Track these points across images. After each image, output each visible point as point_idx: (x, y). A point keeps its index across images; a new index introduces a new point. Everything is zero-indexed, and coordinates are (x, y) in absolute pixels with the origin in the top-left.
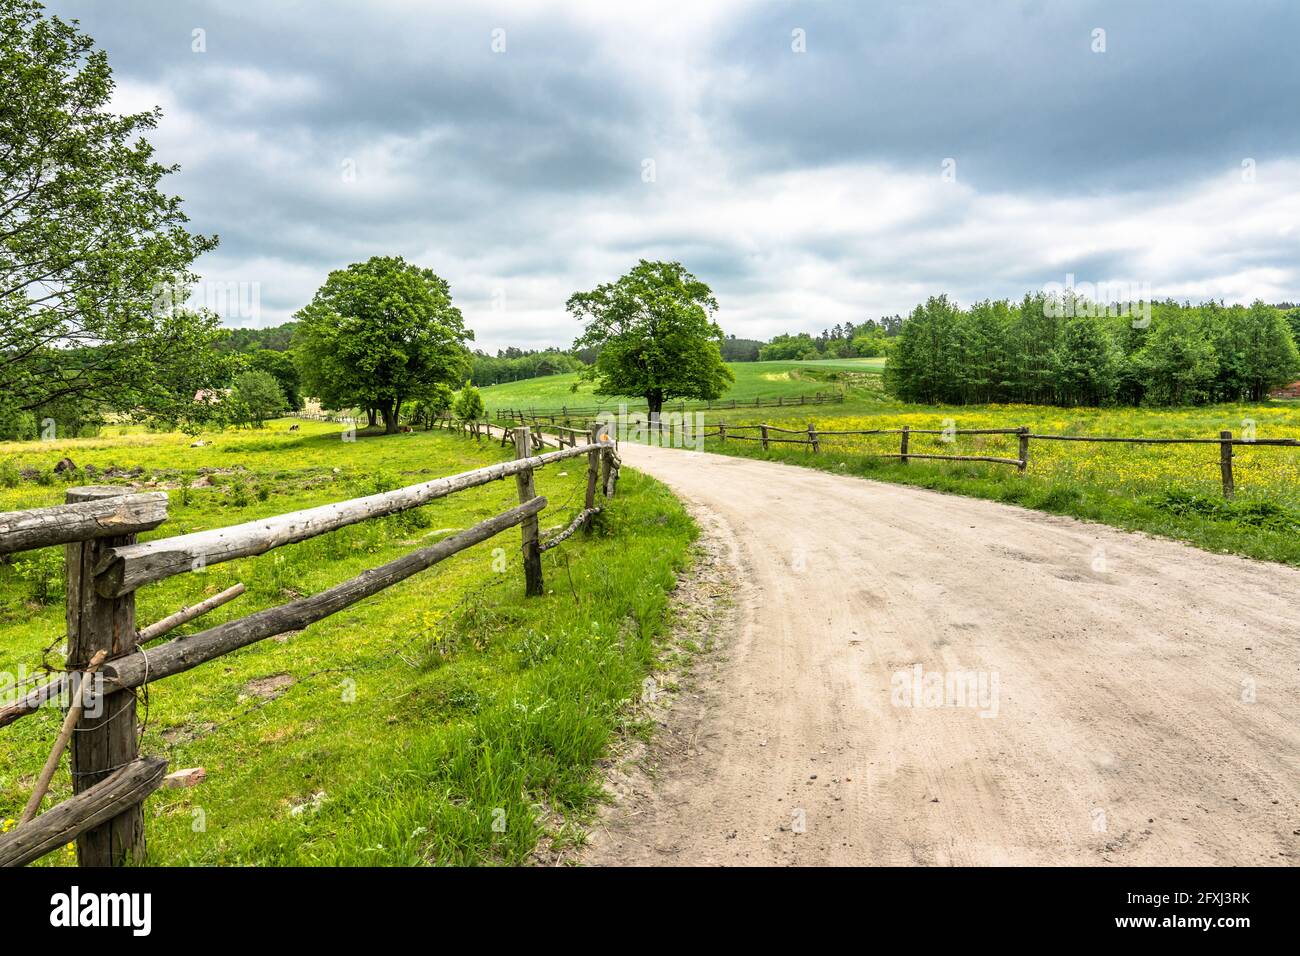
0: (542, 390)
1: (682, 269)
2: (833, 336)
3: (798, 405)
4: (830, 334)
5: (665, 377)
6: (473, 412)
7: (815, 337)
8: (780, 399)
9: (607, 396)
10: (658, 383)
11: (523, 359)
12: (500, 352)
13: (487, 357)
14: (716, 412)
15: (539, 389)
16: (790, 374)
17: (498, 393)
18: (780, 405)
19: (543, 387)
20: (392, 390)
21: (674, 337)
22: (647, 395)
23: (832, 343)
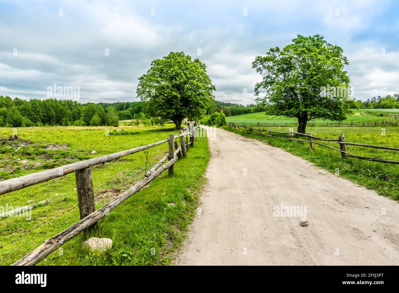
0: (257, 117)
1: (325, 41)
2: (372, 102)
3: (373, 126)
4: (370, 100)
5: (311, 104)
6: (222, 123)
7: (364, 102)
8: (364, 123)
9: (274, 116)
10: (306, 108)
11: (254, 107)
12: (248, 105)
13: (244, 107)
14: (331, 128)
15: (256, 116)
16: (360, 113)
17: (242, 117)
18: (364, 126)
19: (257, 116)
20: (173, 111)
21: (319, 78)
22: (297, 115)
23: (372, 104)
